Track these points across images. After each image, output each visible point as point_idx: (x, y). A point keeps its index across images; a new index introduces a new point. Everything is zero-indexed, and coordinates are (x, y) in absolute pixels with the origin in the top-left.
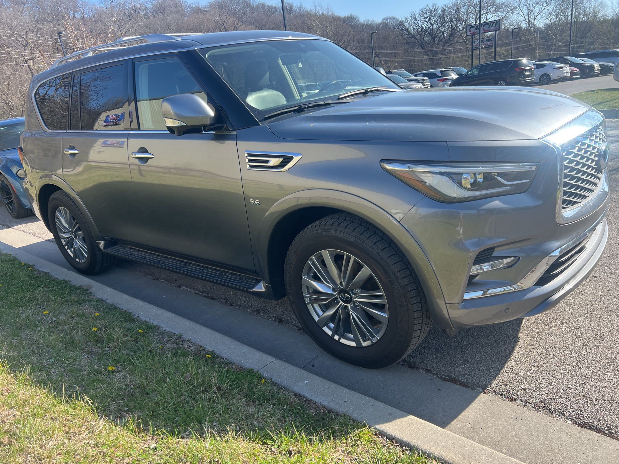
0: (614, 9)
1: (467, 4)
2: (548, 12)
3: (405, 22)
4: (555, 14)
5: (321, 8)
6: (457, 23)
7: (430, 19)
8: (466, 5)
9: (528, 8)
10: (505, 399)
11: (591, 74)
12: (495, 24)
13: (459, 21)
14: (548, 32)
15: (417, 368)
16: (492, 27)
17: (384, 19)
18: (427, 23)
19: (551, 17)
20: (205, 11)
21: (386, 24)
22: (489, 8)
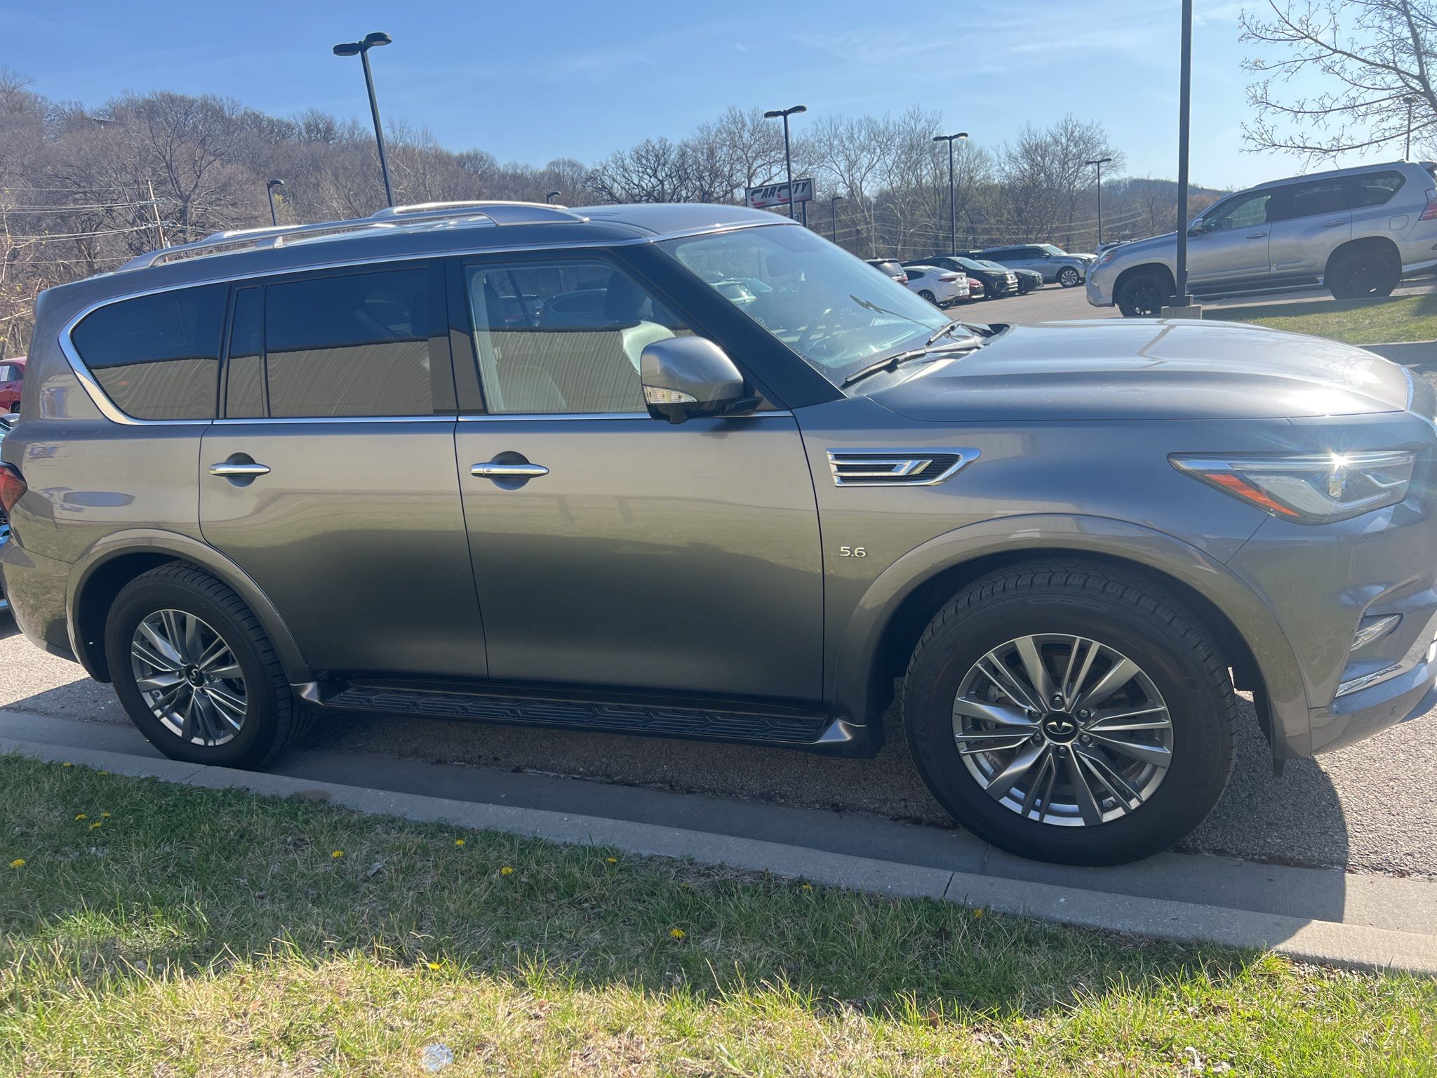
0: (1002, 165)
1: (728, 143)
2: (886, 168)
3: (603, 174)
4: (897, 172)
5: (409, 132)
6: (712, 182)
7: (655, 171)
8: (726, 145)
9: (847, 157)
10: (1391, 874)
11: (1003, 291)
12: (801, 187)
13: (717, 176)
14: (889, 207)
15: (1196, 851)
16: (795, 192)
17: (552, 164)
18: (651, 177)
19: (892, 178)
20: (100, 122)
21: (557, 175)
22: (773, 154)
